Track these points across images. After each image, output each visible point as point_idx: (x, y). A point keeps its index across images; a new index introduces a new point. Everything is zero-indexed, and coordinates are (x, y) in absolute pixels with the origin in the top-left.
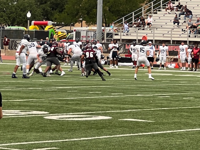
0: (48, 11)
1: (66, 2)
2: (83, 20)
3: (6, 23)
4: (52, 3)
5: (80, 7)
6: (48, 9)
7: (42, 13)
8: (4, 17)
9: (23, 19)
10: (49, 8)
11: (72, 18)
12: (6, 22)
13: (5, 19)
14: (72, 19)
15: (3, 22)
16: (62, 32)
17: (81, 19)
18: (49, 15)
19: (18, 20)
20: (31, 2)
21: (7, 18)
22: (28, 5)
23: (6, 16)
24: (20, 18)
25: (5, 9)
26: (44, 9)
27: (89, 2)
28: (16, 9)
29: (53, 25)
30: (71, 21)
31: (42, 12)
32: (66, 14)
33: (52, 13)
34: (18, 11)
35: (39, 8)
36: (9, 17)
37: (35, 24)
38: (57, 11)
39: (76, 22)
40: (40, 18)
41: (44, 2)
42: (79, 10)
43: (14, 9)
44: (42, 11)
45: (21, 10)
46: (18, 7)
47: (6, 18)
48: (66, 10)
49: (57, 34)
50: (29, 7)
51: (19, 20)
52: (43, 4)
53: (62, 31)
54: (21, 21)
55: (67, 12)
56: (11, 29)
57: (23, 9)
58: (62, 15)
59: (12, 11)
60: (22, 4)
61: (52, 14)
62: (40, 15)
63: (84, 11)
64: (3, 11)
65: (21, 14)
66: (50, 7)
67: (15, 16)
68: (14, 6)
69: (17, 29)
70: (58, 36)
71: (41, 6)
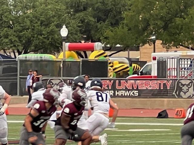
0: (90, 25)
1: (123, 6)
2: (157, 39)
3: (14, 48)
4: (97, 10)
5: (151, 14)
6: (91, 21)
7: (79, 29)
8: (10, 38)
9: (45, 40)
10: (92, 19)
11: (136, 35)
12: (15, 46)
13: (13, 41)
14: (137, 38)
15: (9, 46)
16: (120, 63)
17: (154, 37)
18: (93, 32)
19: (36, 42)
20: (59, 8)
21: (17, 39)
22: (54, 13)
23: (14, 35)
24: (39, 39)
25: (11, 22)
26: (82, 21)
27: (167, 5)
28: (31, 22)
29: (103, 50)
30: (136, 41)
31: (79, 27)
32: (126, 29)
33: (98, 27)
34: (35, 25)
35: (74, 19)
36: (20, 37)
37: (70, 49)
38: (106, 23)
39: (144, 43)
40: (76, 36)
41: (82, 8)
42: (148, 21)
43: (28, 23)
44: (79, 25)
45: (41, 23)
46: (36, 18)
47: (14, 39)
48: (125, 22)
49: (112, 66)
50: (55, 18)
51: (38, 41)
52: (81, 11)
53: (121, 61)
54: (42, 43)
55: (127, 25)
56: (27, 59)
57: (45, 22)
58: (118, 30)
59: (25, 26)
60: (43, 12)
61: (98, 29)
62: (77, 31)
63: (159, 22)
64: (9, 27)
65: (41, 31)
66: (94, 17)
67: (30, 36)
68: (28, 17)
69: (39, 59)
70: (114, 70)
71: (77, 15)
